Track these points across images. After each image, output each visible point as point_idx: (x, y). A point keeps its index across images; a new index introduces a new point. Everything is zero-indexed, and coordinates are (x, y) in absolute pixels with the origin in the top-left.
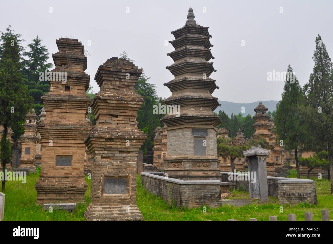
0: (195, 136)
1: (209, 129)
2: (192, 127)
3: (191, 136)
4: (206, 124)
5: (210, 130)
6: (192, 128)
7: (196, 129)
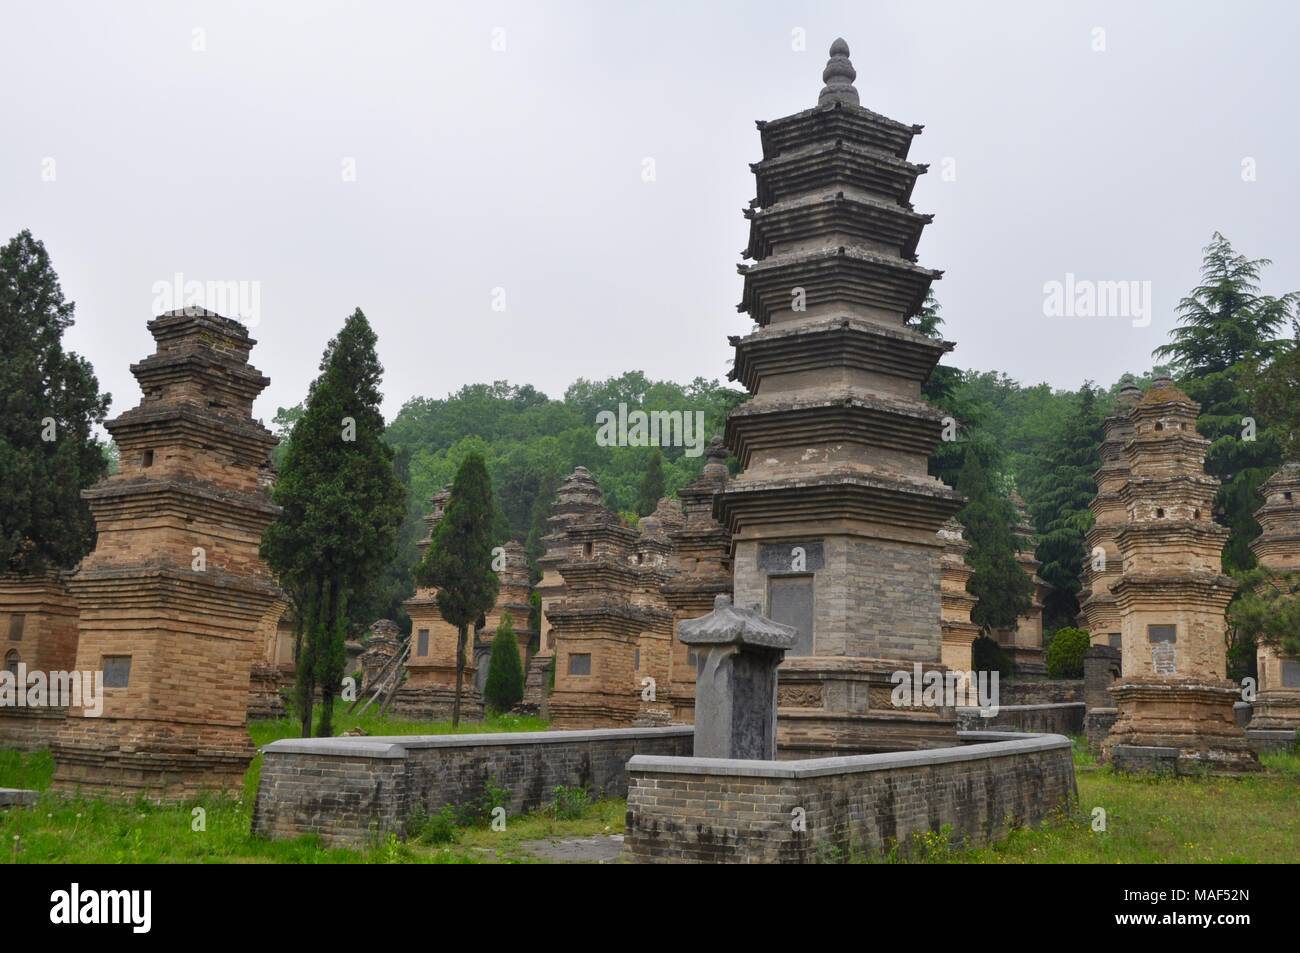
0: (773, 571)
1: (827, 539)
2: (757, 535)
3: (756, 576)
4: (818, 520)
5: (834, 541)
6: (761, 541)
7: (775, 541)
